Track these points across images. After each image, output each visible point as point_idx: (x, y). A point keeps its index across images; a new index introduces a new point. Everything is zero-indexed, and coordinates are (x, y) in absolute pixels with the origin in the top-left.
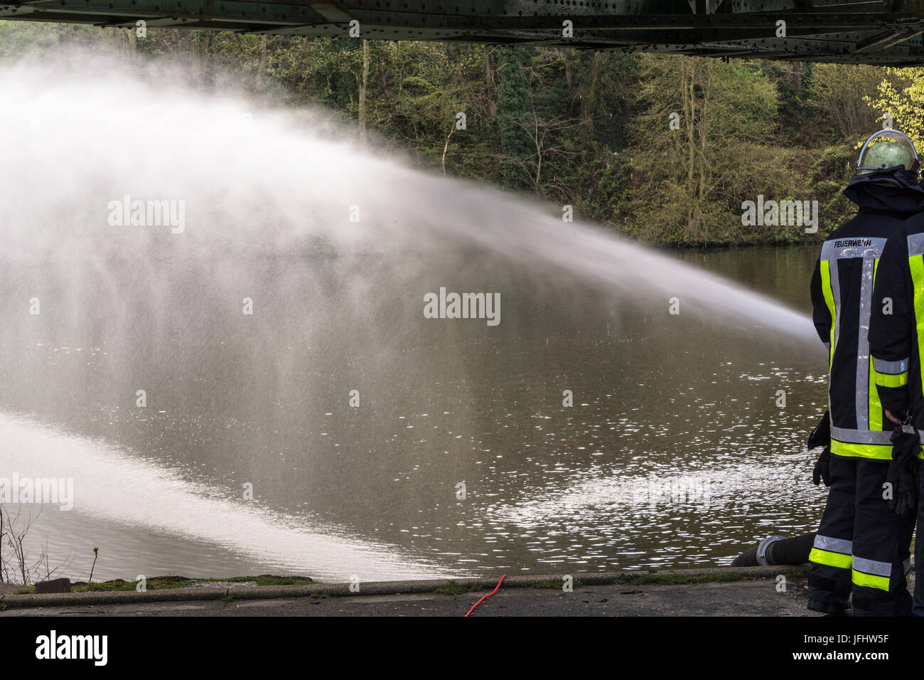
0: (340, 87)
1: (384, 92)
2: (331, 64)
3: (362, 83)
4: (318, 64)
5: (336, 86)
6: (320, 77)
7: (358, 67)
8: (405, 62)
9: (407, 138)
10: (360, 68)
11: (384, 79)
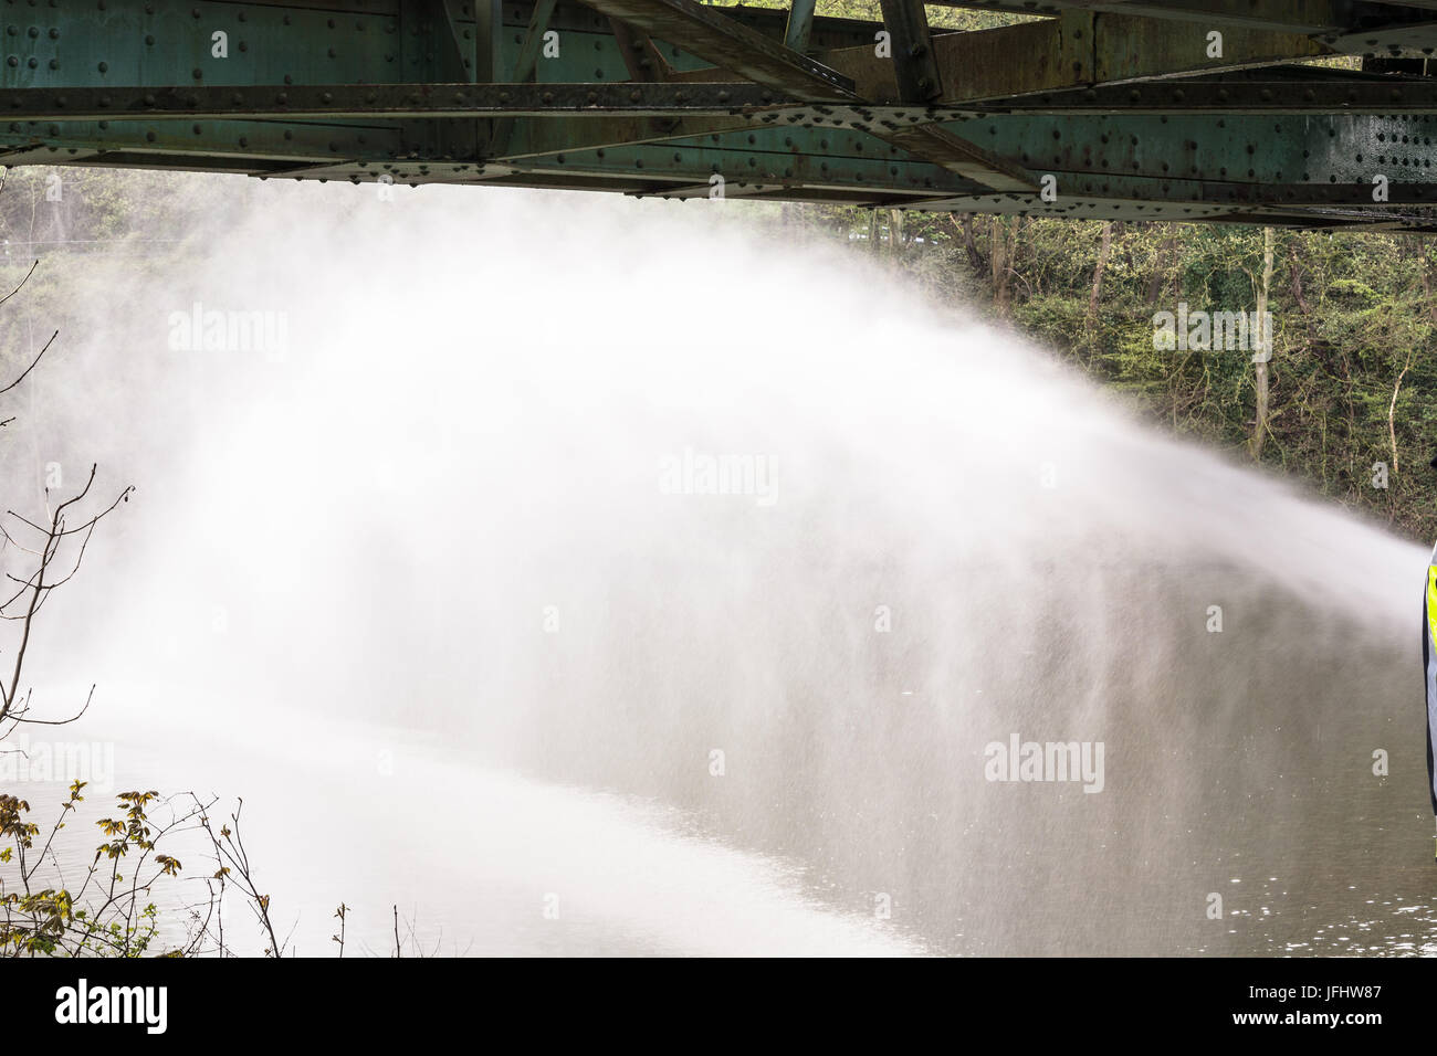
0: (1226, 294)
1: (1298, 305)
2: (1210, 258)
3: (1262, 289)
4: (1190, 257)
5: (1219, 293)
6: (1193, 278)
7: (1255, 262)
8: (1329, 256)
9: (1333, 377)
10: (1258, 264)
11: (1297, 282)
